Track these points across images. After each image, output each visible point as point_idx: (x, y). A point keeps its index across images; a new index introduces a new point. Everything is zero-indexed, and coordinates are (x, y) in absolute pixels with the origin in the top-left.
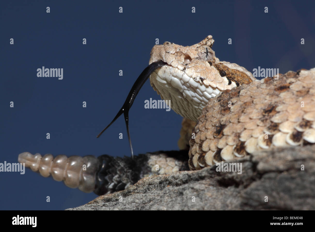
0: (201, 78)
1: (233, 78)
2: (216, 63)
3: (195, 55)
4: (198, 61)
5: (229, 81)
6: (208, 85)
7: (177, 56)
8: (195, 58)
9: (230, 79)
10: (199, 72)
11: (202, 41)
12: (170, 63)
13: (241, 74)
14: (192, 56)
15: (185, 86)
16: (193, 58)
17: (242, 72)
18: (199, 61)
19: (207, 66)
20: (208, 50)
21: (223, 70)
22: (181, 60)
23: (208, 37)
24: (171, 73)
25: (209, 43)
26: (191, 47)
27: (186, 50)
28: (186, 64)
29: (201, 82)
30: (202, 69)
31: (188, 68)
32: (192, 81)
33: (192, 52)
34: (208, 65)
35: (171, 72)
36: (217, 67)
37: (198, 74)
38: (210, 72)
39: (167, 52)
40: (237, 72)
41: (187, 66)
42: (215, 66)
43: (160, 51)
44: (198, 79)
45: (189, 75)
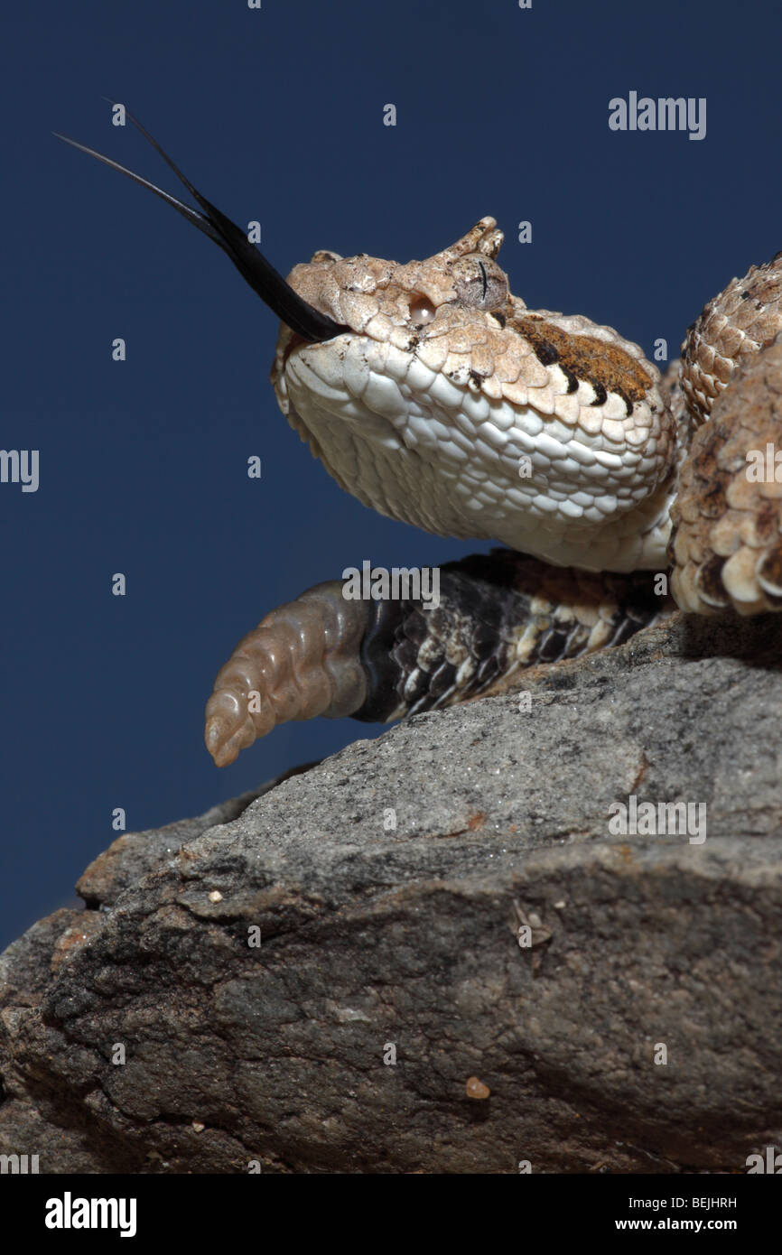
0: (473, 375)
1: (581, 369)
2: (516, 316)
3: (444, 290)
4: (461, 314)
5: (570, 380)
6: (498, 395)
7: (382, 299)
8: (448, 303)
9: (572, 371)
10: (466, 353)
11: (464, 240)
12: (361, 326)
13: (608, 351)
14: (436, 296)
15: (417, 403)
16: (441, 302)
17: (611, 346)
18: (461, 311)
19: (492, 330)
20: (486, 269)
21: (544, 339)
22: (398, 314)
23: (481, 225)
24: (366, 361)
25: (487, 246)
26: (427, 263)
27: (412, 275)
28: (417, 325)
29: (473, 386)
30: (476, 342)
31: (428, 339)
32: (442, 386)
33: (434, 283)
34: (493, 323)
35: (366, 357)
36: (525, 330)
37: (463, 359)
38: (502, 348)
39: (346, 288)
40: (595, 345)
41: (422, 331)
42: (519, 329)
43: (321, 285)
44: (464, 377)
45: (430, 365)
